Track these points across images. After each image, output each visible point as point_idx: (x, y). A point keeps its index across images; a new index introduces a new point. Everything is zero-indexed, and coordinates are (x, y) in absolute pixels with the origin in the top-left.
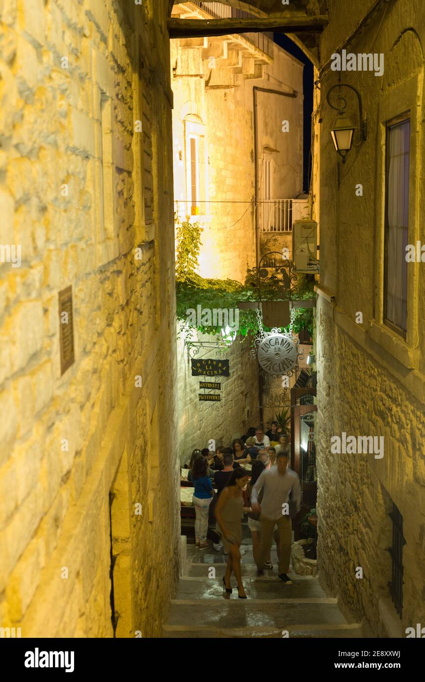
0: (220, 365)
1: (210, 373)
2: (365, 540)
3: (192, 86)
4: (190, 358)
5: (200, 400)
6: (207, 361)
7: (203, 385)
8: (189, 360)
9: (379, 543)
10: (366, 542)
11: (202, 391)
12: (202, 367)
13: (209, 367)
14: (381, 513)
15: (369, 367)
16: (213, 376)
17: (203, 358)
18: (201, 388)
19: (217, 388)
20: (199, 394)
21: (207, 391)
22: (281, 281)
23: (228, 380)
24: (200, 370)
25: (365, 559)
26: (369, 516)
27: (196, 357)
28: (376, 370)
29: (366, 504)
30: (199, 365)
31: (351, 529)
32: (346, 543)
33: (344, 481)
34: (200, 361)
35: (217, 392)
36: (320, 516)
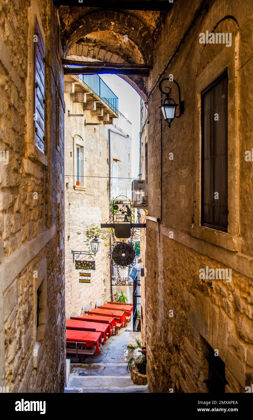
0: (91, 264)
1: (85, 268)
2: (185, 372)
3: (78, 122)
4: (75, 260)
5: (80, 282)
6: (84, 261)
7: (82, 274)
8: (74, 261)
9: (199, 377)
10: (187, 374)
11: (81, 278)
12: (81, 265)
13: (84, 265)
14: (200, 356)
15: (189, 256)
16: (87, 269)
17: (82, 260)
18: (80, 276)
19: (89, 276)
20: (80, 279)
21: (84, 278)
22: (126, 212)
23: (94, 272)
24: (80, 267)
25: (186, 385)
26: (190, 357)
27: (78, 260)
28: (195, 258)
29: (186, 348)
30: (79, 264)
31: (172, 362)
32: (169, 370)
33: (167, 331)
34: (80, 262)
35: (89, 278)
36: (149, 350)
